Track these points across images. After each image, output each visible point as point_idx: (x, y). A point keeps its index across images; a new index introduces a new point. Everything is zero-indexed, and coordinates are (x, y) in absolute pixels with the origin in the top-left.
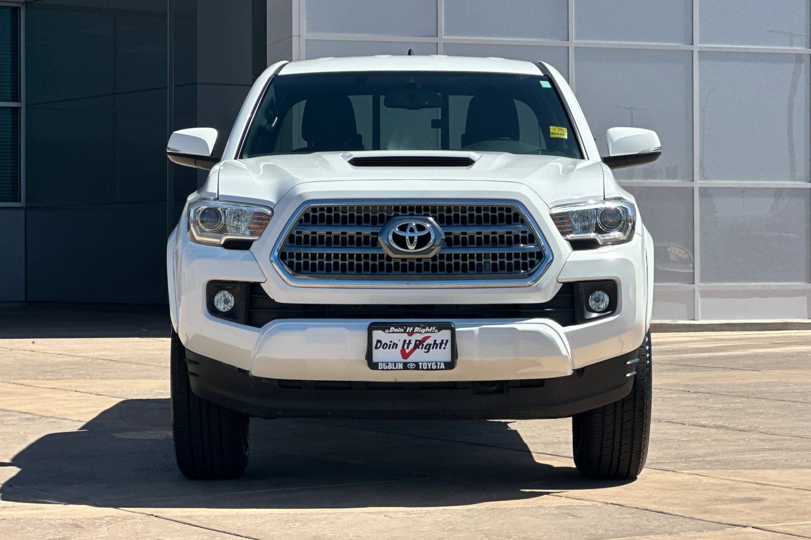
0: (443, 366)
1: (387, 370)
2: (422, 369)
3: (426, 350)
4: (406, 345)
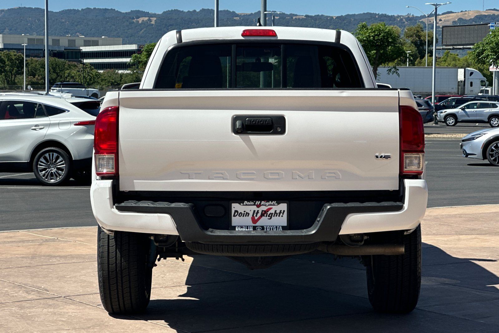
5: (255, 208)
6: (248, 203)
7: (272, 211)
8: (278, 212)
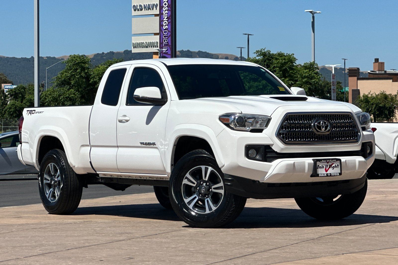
0: (338, 174)
1: (322, 176)
2: (332, 176)
3: (333, 169)
4: (326, 167)
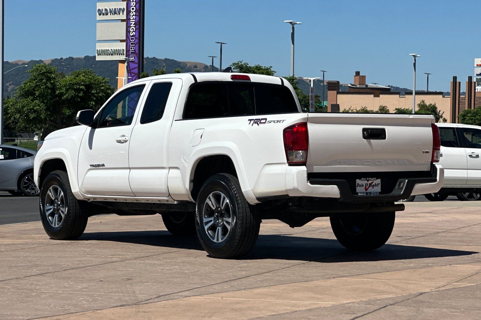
5: (366, 182)
6: (364, 179)
7: (374, 184)
8: (377, 184)
